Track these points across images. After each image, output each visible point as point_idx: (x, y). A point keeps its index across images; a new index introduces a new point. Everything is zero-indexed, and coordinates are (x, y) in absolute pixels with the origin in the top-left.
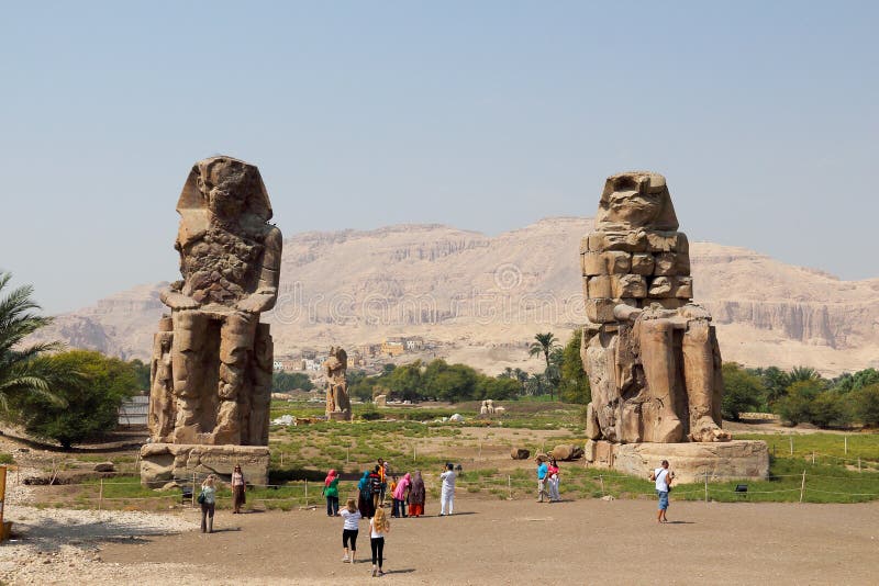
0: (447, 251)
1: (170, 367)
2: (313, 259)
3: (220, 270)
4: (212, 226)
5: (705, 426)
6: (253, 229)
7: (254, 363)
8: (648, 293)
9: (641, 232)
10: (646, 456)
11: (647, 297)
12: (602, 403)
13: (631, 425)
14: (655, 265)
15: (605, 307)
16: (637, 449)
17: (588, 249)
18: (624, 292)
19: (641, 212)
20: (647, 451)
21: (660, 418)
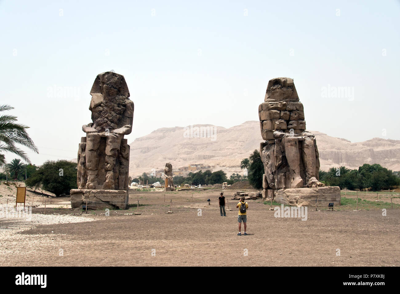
1: (85, 157)
3: (107, 118)
4: (104, 100)
5: (313, 181)
6: (122, 101)
7: (120, 155)
8: (287, 127)
9: (284, 102)
10: (288, 194)
11: (287, 129)
12: (269, 173)
13: (281, 181)
14: (290, 116)
15: (270, 134)
16: (284, 191)
17: (262, 109)
18: (277, 127)
19: (284, 94)
20: (289, 192)
21: (294, 178)
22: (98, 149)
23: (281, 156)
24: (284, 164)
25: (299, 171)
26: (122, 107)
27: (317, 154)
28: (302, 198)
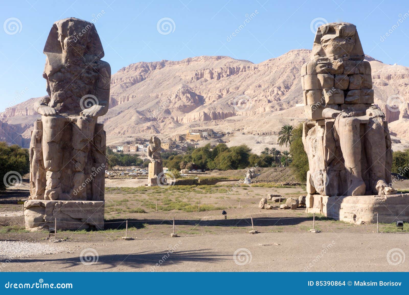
0: (228, 73)
2: (142, 79)
3: (71, 90)
5: (380, 185)
7: (94, 149)
8: (345, 101)
9: (340, 61)
10: (342, 204)
11: (345, 103)
13: (333, 185)
15: (318, 111)
17: (307, 73)
18: (330, 100)
19: (341, 48)
21: (351, 181)
22: (61, 140)
23: (333, 147)
26: (93, 73)
27: (389, 143)
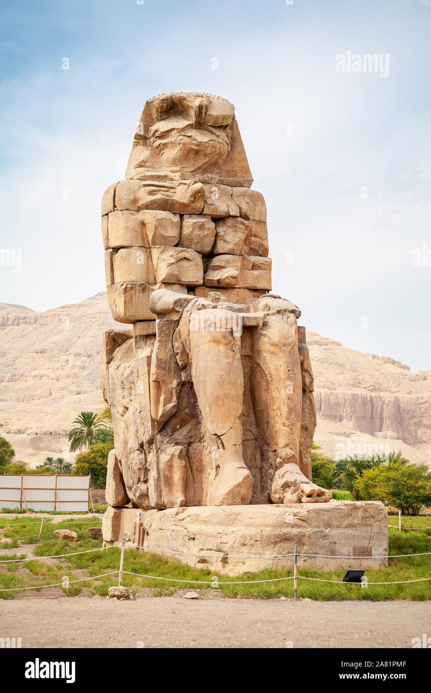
5: (289, 478)
8: (204, 279)
9: (195, 182)
10: (194, 528)
11: (204, 285)
12: (129, 446)
13: (172, 478)
14: (216, 236)
15: (138, 296)
16: (181, 516)
17: (115, 206)
18: (168, 274)
19: (197, 152)
20: (196, 519)
21: (218, 467)
23: (174, 383)
24: (186, 411)
25: (240, 441)
27: (307, 381)
28: (244, 545)
